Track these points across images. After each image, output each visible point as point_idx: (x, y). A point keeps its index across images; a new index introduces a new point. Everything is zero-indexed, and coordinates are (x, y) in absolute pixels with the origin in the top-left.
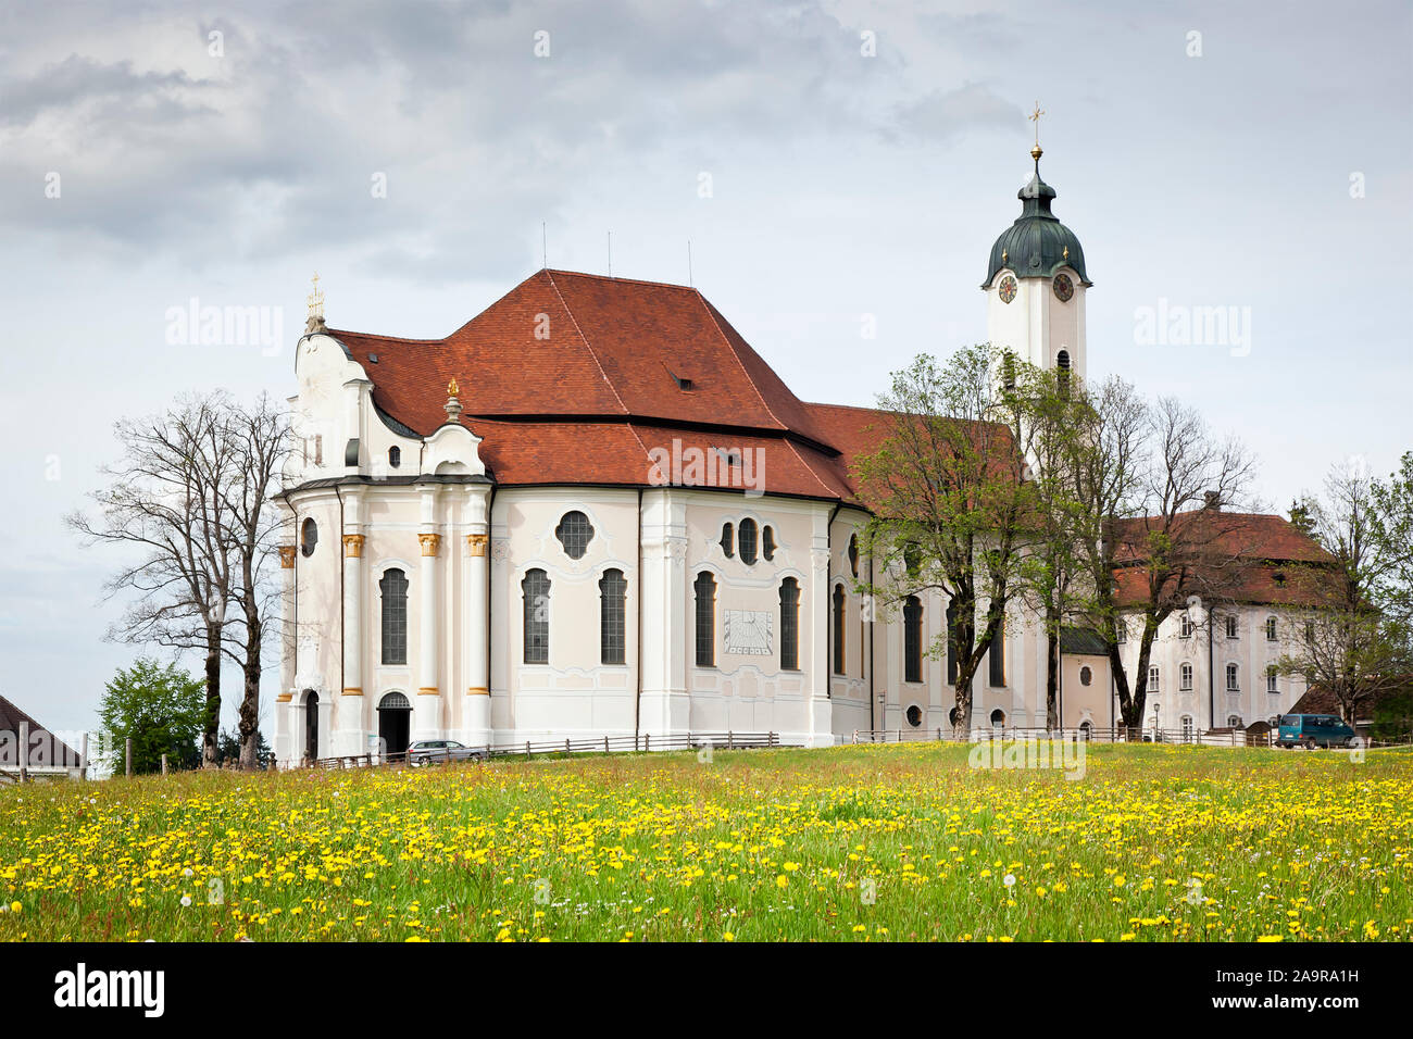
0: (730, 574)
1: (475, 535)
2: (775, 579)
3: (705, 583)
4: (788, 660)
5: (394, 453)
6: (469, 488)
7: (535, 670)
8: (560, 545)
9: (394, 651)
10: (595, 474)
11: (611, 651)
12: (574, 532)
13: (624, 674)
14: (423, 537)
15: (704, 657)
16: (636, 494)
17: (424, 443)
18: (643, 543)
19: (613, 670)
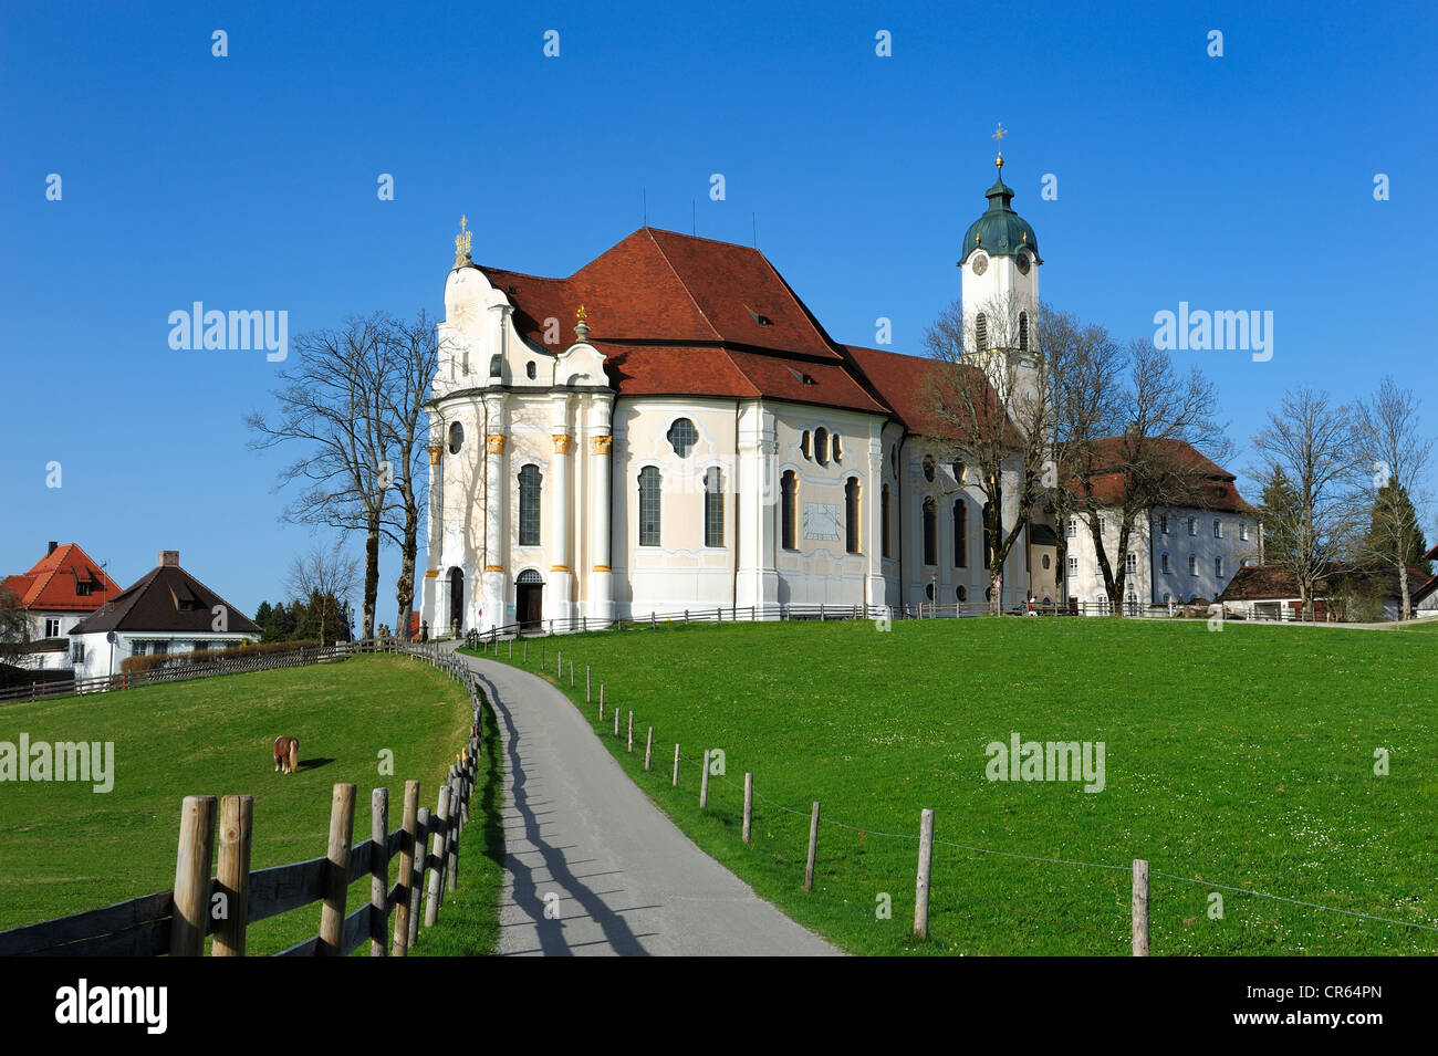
0: (806, 472)
1: (601, 437)
2: (841, 478)
3: (788, 480)
4: (851, 546)
5: (531, 366)
6: (595, 396)
7: (649, 550)
8: (671, 446)
9: (530, 535)
10: (698, 387)
11: (713, 536)
12: (681, 435)
13: (724, 554)
14: (556, 438)
15: (788, 543)
16: (735, 405)
17: (557, 358)
18: (740, 445)
19: (714, 551)
